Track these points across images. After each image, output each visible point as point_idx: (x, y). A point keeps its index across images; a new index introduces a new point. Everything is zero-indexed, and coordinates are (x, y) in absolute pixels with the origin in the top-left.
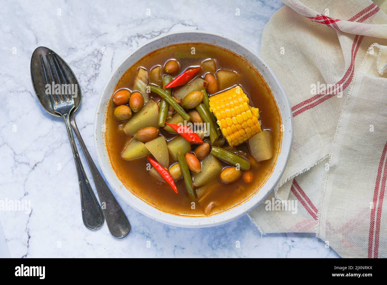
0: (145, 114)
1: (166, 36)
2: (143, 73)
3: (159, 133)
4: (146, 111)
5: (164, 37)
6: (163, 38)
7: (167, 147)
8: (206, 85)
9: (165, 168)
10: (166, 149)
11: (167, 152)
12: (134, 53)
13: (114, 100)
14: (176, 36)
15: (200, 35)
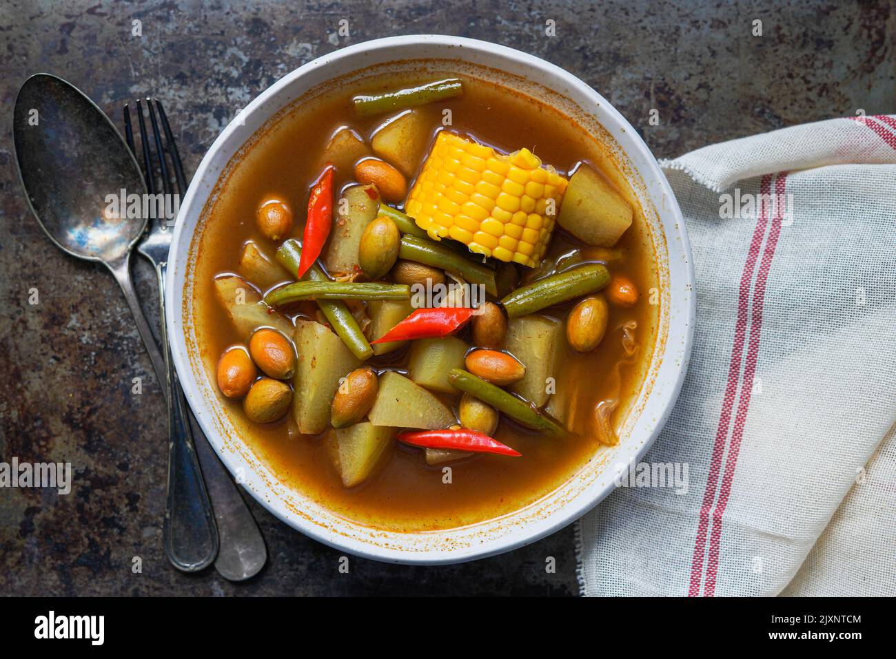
0: (314, 364)
1: (206, 171)
2: (230, 287)
3: (376, 374)
4: (311, 356)
5: (204, 176)
6: (203, 181)
7: (417, 384)
8: (375, 192)
9: (451, 428)
10: (420, 390)
11: (426, 393)
12: (176, 265)
13: (228, 393)
14: (224, 151)
15: (269, 105)
